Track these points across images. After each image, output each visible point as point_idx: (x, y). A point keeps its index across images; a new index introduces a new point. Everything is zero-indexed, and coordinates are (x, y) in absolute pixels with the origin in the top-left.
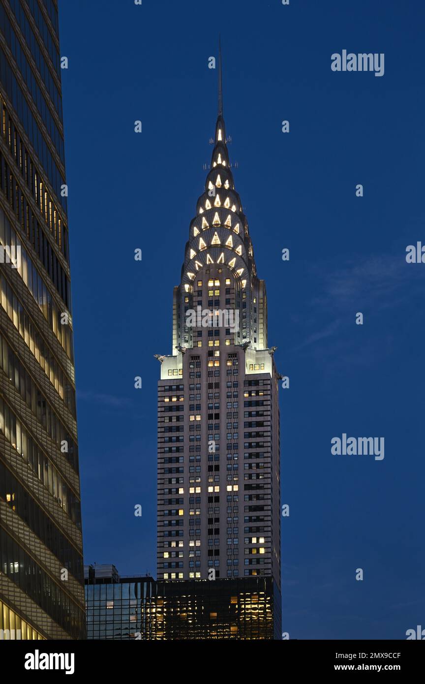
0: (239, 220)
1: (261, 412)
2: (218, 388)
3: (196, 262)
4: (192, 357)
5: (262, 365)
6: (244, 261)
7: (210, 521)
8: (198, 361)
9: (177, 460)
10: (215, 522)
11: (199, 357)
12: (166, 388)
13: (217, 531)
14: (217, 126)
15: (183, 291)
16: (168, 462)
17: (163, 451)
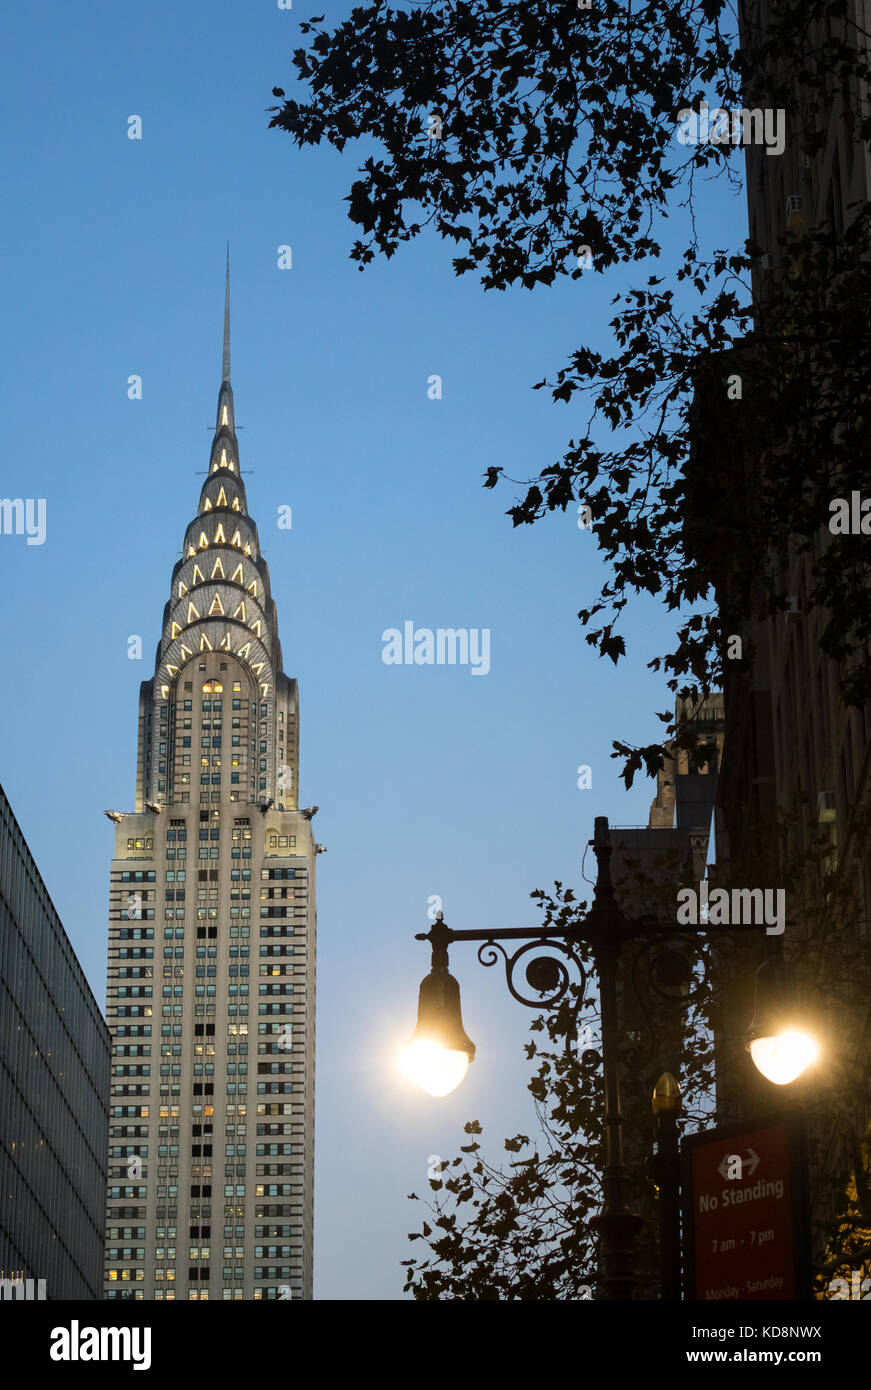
0: (257, 574)
1: (291, 929)
2: (216, 880)
3: (183, 646)
4: (172, 821)
5: (292, 839)
6: (265, 649)
7: (196, 1131)
8: (183, 828)
9: (141, 1012)
10: (205, 1131)
11: (183, 821)
12: (125, 875)
13: (208, 1150)
14: (220, 400)
15: (158, 697)
16: (124, 1014)
17: (116, 994)
